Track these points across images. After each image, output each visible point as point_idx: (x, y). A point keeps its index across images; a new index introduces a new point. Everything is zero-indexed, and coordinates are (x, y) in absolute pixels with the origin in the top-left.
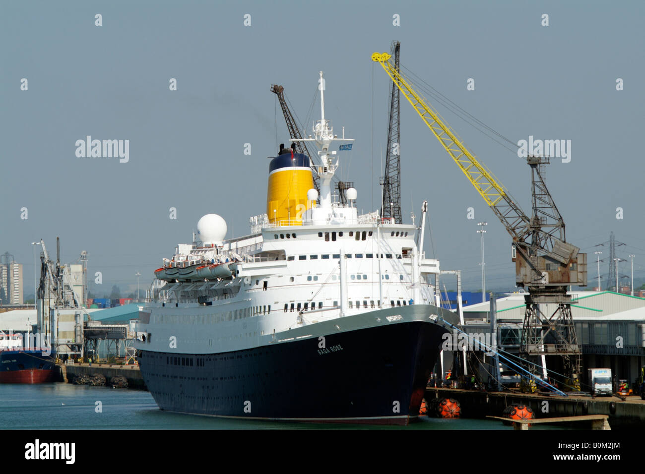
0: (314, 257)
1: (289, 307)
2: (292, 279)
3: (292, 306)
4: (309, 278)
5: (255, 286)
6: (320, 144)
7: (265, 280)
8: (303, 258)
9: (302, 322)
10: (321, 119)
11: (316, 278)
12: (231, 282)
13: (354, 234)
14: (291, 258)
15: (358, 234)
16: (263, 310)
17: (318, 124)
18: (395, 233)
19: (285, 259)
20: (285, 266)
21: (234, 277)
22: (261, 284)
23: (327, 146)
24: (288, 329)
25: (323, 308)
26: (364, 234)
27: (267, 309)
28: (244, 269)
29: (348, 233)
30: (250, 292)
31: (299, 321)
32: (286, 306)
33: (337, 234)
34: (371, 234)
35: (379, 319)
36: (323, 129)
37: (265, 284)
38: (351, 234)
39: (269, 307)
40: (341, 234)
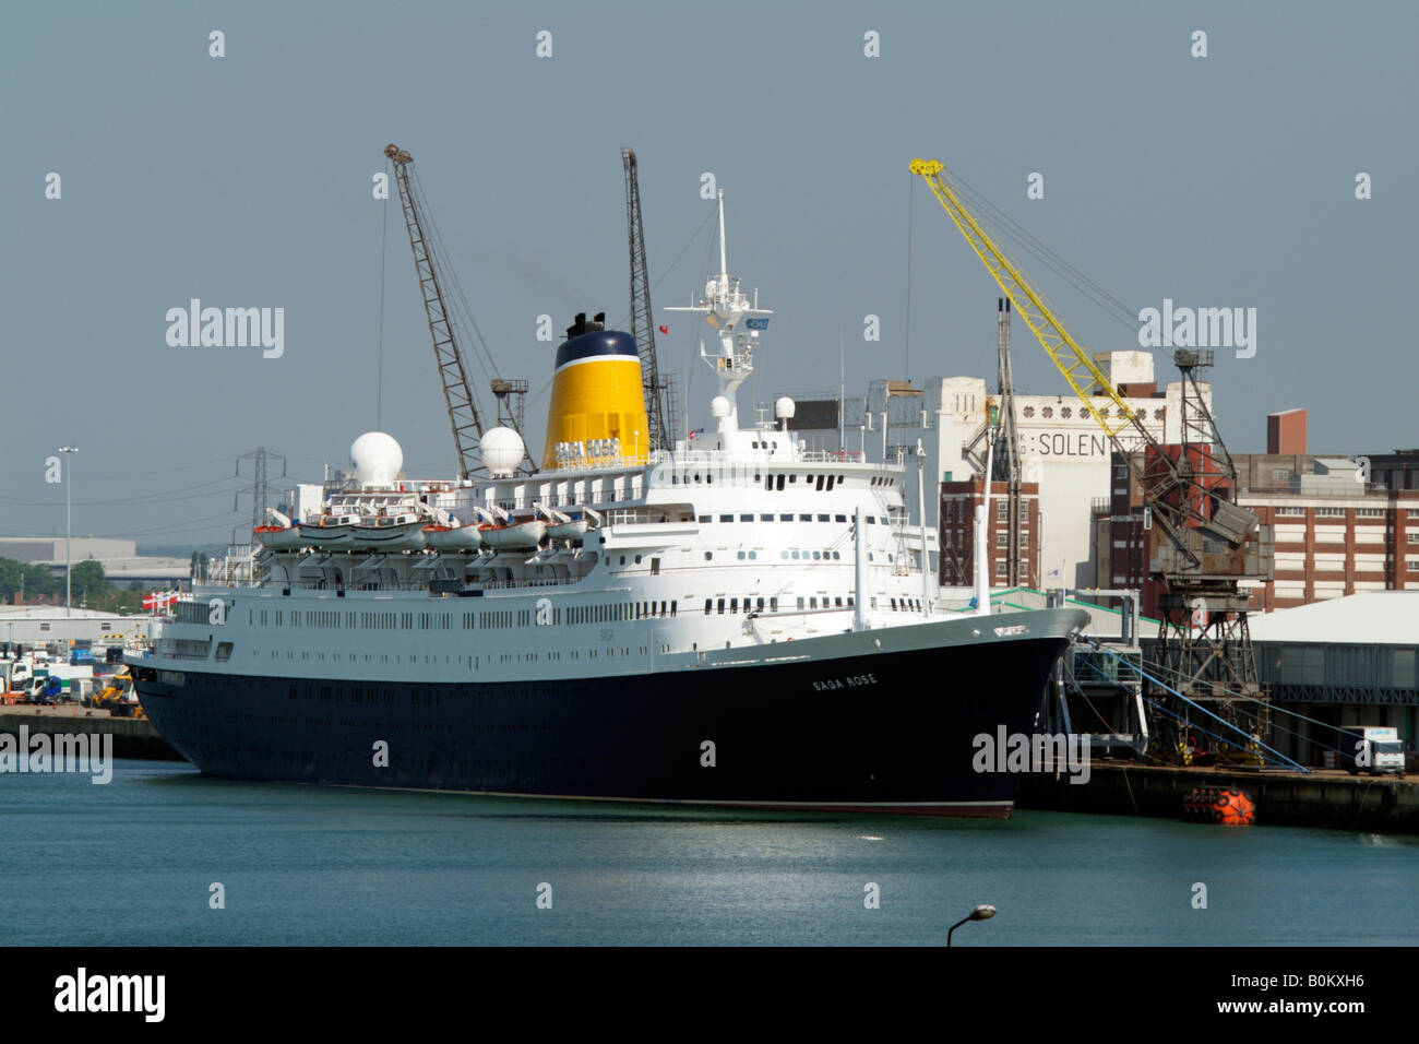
0: (747, 518)
1: (715, 605)
2: (709, 556)
3: (721, 604)
4: (741, 556)
5: (634, 566)
6: (719, 318)
7: (655, 555)
8: (726, 518)
9: (752, 632)
10: (721, 273)
11: (753, 556)
12: (537, 559)
13: (815, 479)
14: (705, 519)
15: (821, 479)
16: (659, 609)
17: (714, 282)
18: (877, 481)
19: (693, 519)
20: (696, 532)
21: (540, 549)
22: (647, 562)
23: (733, 322)
24: (724, 647)
25: (780, 610)
26: (831, 478)
27: (669, 608)
28: (615, 536)
29: (806, 478)
30: (620, 576)
31: (745, 631)
32: (709, 604)
33: (787, 479)
34: (841, 480)
35: (977, 632)
36: (724, 290)
37: (656, 563)
38: (810, 479)
39: (674, 604)
40: (792, 479)
